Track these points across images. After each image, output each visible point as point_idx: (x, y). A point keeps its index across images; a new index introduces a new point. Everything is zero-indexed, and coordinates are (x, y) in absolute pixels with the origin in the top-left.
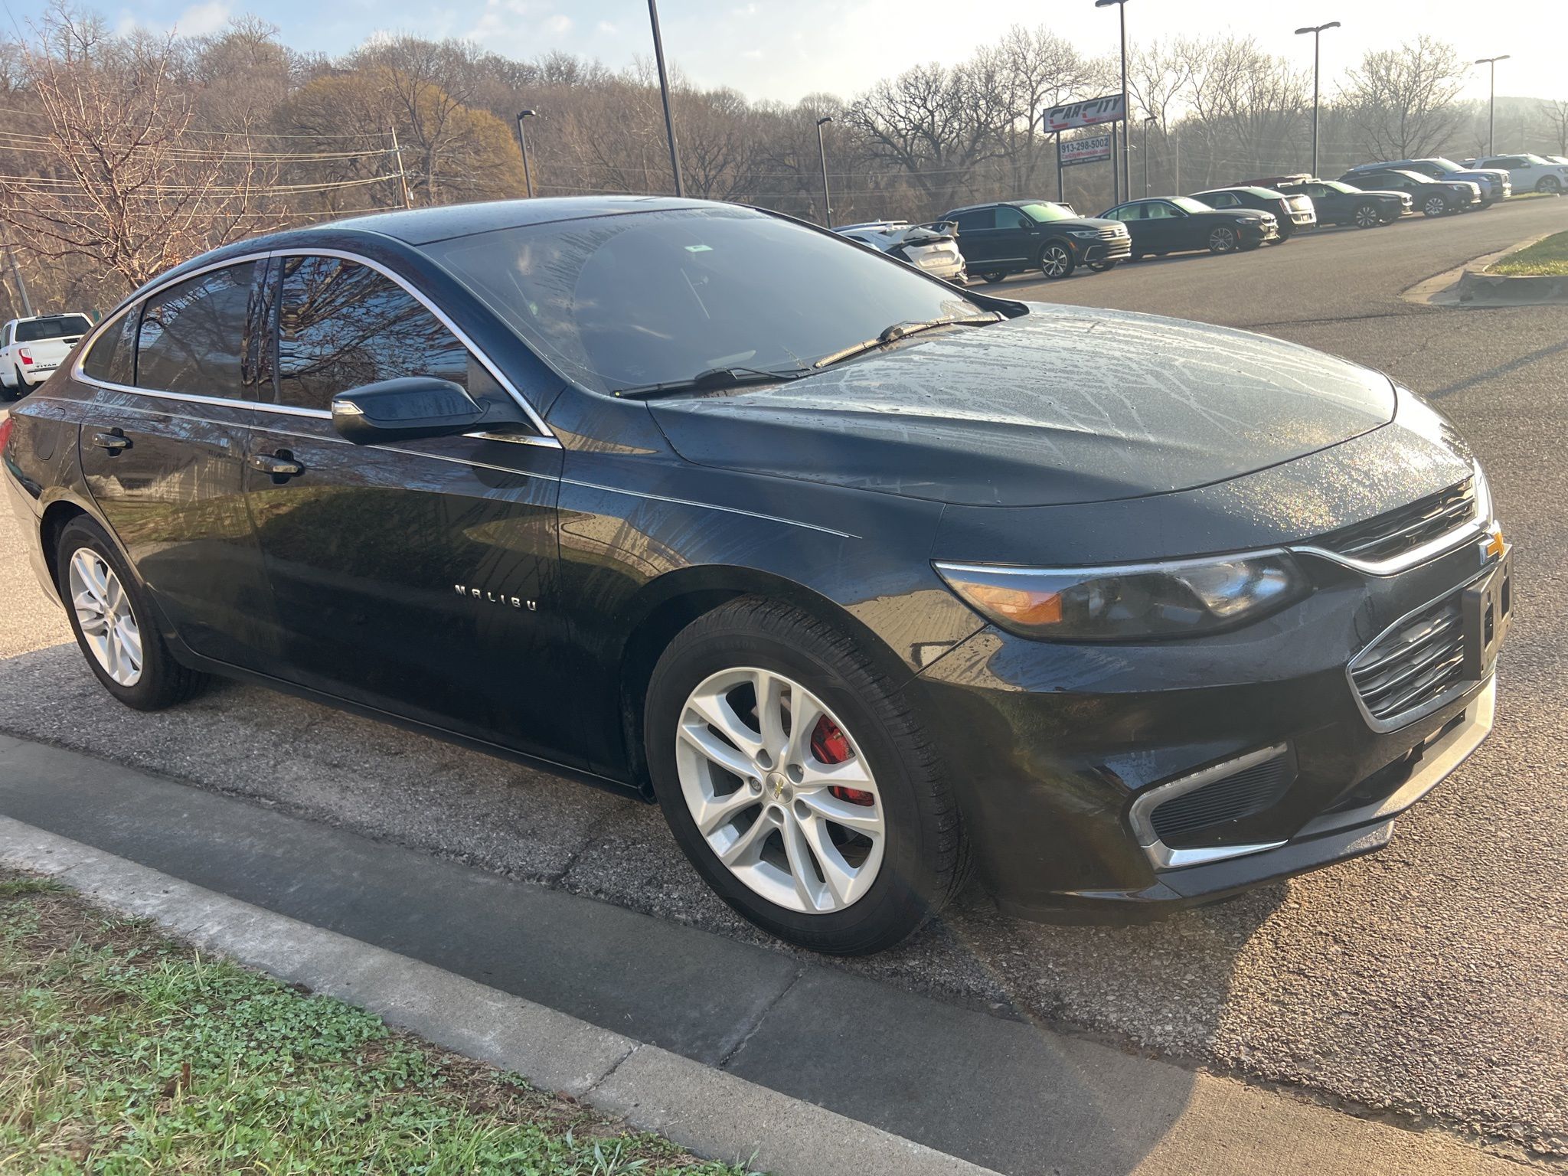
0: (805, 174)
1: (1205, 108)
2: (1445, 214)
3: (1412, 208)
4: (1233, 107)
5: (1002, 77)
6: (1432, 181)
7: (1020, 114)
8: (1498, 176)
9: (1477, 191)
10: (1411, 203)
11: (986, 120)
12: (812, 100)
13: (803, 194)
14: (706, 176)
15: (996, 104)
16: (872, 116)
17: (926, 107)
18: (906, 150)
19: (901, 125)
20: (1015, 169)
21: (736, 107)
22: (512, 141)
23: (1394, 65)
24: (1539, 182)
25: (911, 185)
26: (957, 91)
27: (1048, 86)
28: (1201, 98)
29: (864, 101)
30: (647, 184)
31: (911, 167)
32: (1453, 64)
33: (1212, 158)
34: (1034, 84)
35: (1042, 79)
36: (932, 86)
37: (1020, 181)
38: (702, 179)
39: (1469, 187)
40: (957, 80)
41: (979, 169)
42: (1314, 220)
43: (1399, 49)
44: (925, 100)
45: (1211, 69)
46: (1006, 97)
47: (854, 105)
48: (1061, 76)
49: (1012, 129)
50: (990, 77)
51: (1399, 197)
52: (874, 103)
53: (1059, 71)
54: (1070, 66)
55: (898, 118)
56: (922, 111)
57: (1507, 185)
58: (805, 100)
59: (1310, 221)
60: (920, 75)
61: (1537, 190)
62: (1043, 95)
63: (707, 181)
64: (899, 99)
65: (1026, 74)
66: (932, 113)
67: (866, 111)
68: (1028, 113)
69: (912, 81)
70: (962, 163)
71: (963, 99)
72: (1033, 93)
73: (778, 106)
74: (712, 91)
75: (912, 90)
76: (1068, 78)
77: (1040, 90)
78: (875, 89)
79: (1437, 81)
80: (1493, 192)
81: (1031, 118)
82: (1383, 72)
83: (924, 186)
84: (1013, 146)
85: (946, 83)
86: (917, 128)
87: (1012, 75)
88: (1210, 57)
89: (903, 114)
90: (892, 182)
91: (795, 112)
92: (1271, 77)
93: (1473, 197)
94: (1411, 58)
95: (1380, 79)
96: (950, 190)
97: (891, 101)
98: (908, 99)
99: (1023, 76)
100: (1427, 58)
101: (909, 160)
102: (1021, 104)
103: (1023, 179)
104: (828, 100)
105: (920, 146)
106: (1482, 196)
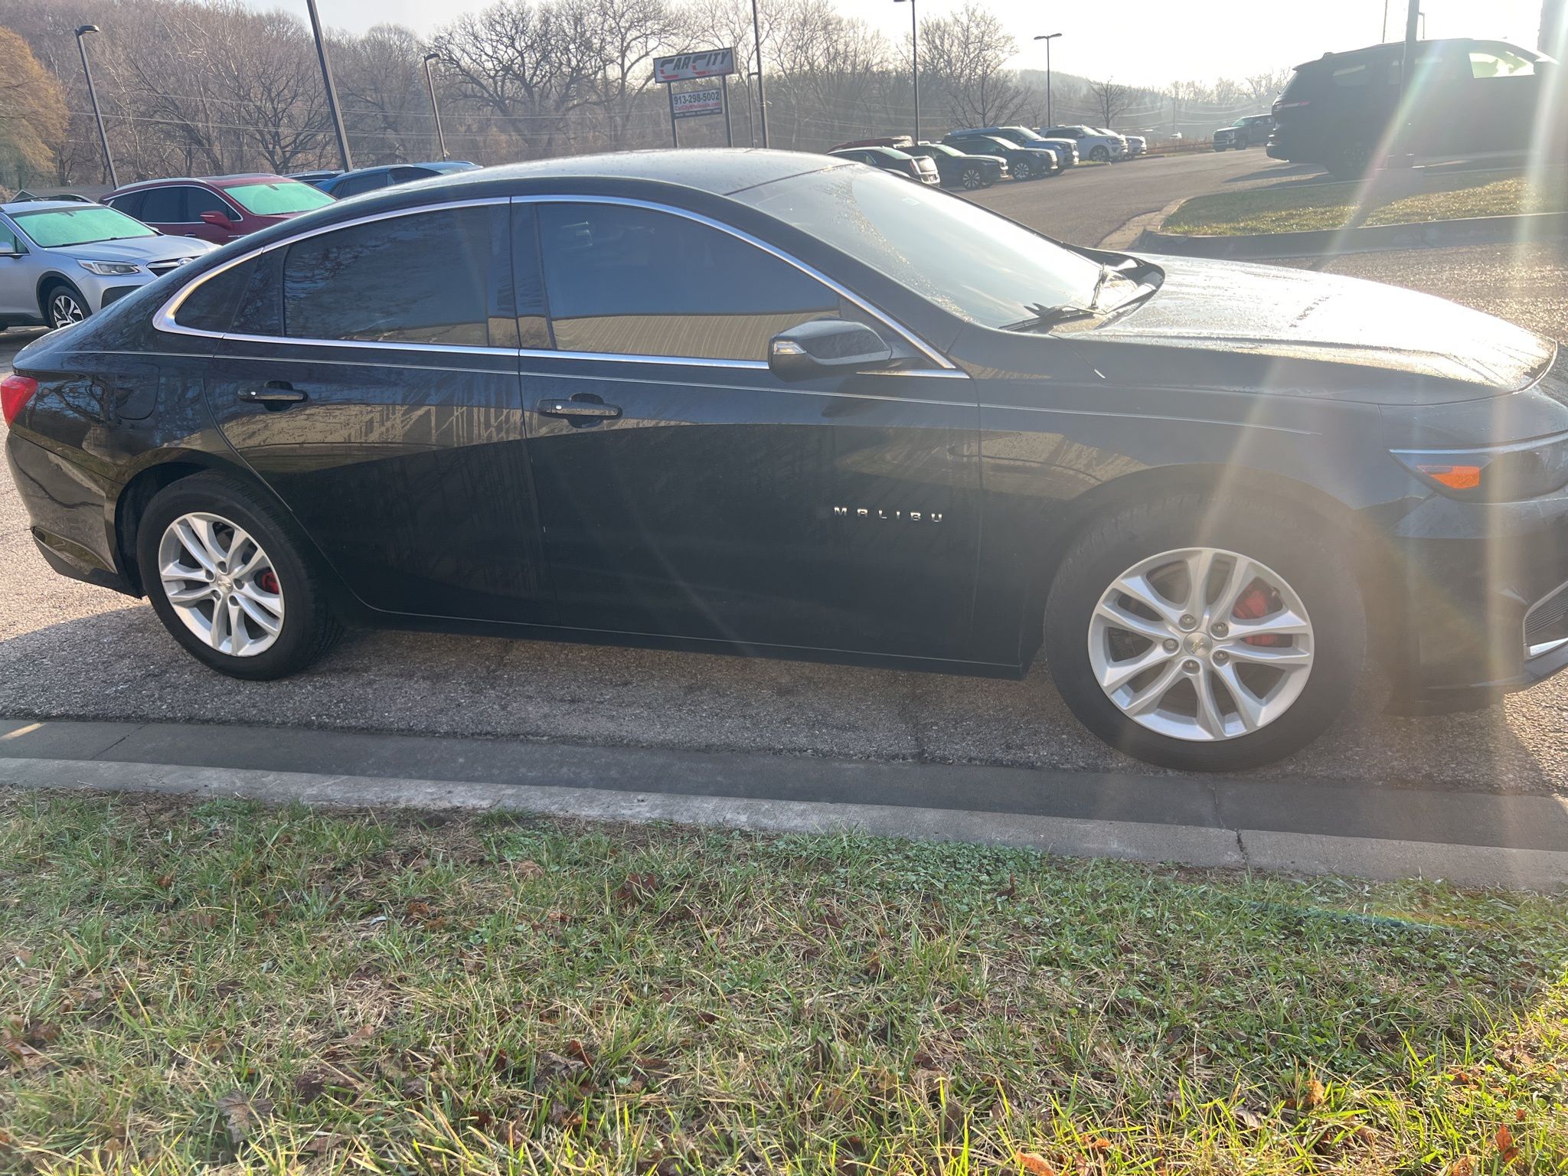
0: (391, 113)
1: (787, 65)
2: (1029, 179)
3: (1008, 172)
4: (811, 65)
5: (592, 19)
6: (1018, 148)
7: (612, 62)
8: (1069, 145)
9: (1055, 159)
10: (1006, 168)
11: (578, 65)
12: (381, 30)
13: (390, 135)
14: (275, 109)
15: (587, 49)
16: (457, 53)
17: (514, 48)
18: (496, 92)
19: (489, 65)
20: (611, 118)
21: (294, 33)
22: (31, 59)
23: (946, 36)
24: (1093, 150)
25: (502, 130)
26: (546, 33)
27: (638, 34)
28: (782, 56)
29: (447, 37)
30: (207, 116)
31: (504, 111)
32: (996, 37)
33: (796, 115)
34: (623, 30)
35: (630, 26)
36: (519, 24)
37: (616, 130)
38: (270, 114)
39: (1049, 155)
40: (546, 22)
41: (572, 116)
42: (938, 181)
43: (950, 20)
44: (512, 39)
45: (790, 28)
46: (596, 41)
47: (436, 39)
48: (649, 24)
49: (605, 77)
50: (578, 20)
51: (998, 162)
52: (457, 39)
53: (646, 18)
54: (658, 14)
55: (484, 57)
56: (510, 51)
57: (1075, 153)
58: (373, 30)
59: (935, 182)
60: (505, 12)
61: (1091, 159)
62: (633, 43)
63: (276, 115)
64: (484, 37)
65: (614, 19)
66: (521, 54)
67: (450, 47)
68: (620, 62)
69: (497, 18)
70: (557, 109)
71: (553, 42)
72: (623, 40)
73: (343, 35)
74: (264, 13)
75: (498, 28)
76: (656, 26)
77: (629, 37)
78: (457, 23)
79: (984, 53)
80: (1065, 160)
81: (622, 66)
82: (938, 42)
83: (518, 131)
84: (606, 94)
85: (534, 23)
86: (507, 69)
87: (600, 19)
88: (788, 16)
89: (491, 54)
90: (484, 127)
91: (363, 43)
92: (842, 40)
93: (1051, 163)
94: (960, 29)
95: (936, 48)
96: (545, 138)
97: (476, 38)
98: (494, 37)
99: (611, 21)
100: (974, 31)
101: (499, 102)
102: (612, 51)
103: (619, 128)
104: (400, 32)
105: (511, 88)
106: (1058, 163)
